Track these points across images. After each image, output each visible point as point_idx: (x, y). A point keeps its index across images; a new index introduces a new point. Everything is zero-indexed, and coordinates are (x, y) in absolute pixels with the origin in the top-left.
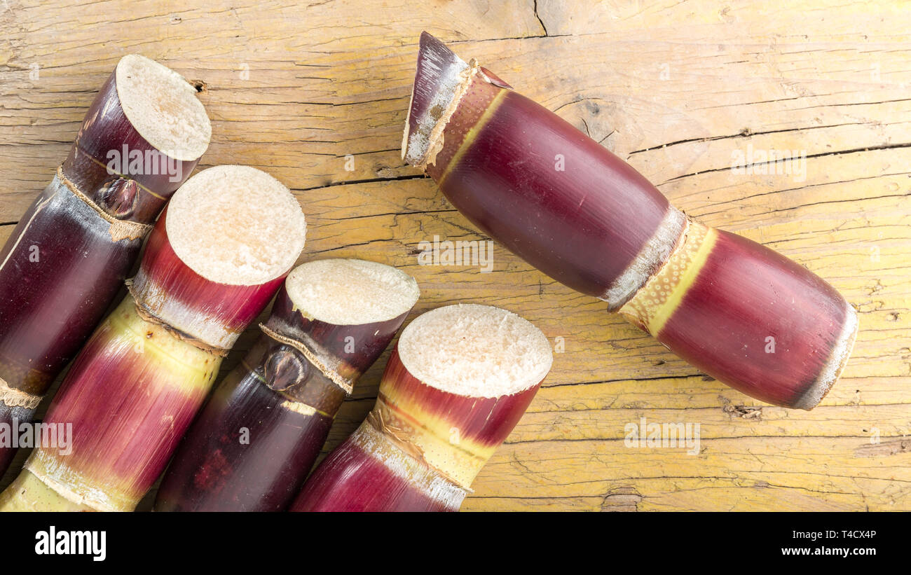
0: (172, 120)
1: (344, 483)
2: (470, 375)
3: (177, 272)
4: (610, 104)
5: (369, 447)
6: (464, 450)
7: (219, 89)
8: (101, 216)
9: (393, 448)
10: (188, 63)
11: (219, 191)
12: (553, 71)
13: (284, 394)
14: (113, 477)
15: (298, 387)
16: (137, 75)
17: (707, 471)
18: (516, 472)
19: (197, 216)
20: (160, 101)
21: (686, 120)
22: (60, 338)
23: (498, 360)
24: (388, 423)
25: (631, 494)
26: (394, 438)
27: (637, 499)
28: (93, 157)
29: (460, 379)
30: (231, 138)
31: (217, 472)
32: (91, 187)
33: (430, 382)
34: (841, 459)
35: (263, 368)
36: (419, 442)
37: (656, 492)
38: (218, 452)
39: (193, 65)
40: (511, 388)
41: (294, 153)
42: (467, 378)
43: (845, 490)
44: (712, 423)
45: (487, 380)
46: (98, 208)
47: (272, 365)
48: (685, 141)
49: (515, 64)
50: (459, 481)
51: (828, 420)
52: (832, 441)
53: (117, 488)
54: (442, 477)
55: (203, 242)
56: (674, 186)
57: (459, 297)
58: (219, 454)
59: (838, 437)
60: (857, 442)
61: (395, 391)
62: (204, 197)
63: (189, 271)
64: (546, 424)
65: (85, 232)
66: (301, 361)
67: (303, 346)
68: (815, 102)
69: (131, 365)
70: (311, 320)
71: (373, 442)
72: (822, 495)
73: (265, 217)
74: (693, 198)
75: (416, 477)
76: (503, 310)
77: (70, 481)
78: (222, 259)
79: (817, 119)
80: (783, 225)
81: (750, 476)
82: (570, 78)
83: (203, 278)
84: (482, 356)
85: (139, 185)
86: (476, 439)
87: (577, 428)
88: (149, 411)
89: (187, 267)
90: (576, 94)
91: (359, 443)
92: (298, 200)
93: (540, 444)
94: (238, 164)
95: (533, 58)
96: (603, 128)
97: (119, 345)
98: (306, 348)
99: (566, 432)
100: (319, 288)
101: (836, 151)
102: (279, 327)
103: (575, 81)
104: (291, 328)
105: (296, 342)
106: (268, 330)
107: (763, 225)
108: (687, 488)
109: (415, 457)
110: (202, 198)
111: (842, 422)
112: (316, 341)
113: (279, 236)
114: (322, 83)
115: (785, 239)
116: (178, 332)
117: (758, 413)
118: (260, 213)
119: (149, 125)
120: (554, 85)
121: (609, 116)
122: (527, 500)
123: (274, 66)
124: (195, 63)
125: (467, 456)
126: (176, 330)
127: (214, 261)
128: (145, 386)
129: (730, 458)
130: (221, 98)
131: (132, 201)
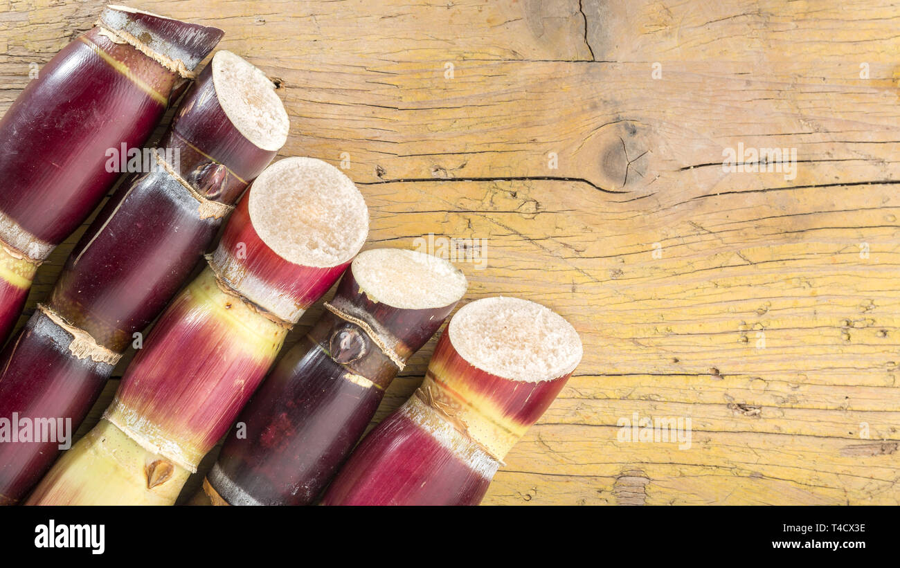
0: (257, 112)
1: (395, 449)
2: (512, 361)
3: (258, 251)
4: (646, 126)
5: (418, 419)
6: (503, 428)
7: (296, 87)
8: (193, 195)
9: (441, 422)
10: (269, 62)
11: (293, 180)
12: (597, 93)
13: (346, 367)
14: (187, 432)
15: (359, 362)
16: (228, 70)
17: (710, 460)
18: (539, 450)
19: (275, 202)
20: (247, 94)
21: (713, 146)
22: (147, 302)
23: (536, 349)
24: (437, 399)
25: (641, 477)
26: (442, 413)
27: (646, 481)
28: (189, 141)
29: (504, 364)
30: (303, 132)
31: (282, 433)
32: (186, 168)
33: (478, 365)
34: (828, 457)
35: (328, 342)
36: (464, 417)
37: (663, 476)
38: (284, 415)
39: (273, 63)
40: (548, 374)
41: (359, 150)
42: (510, 363)
43: (829, 485)
44: (717, 418)
45: (527, 367)
46: (192, 189)
47: (337, 340)
48: (711, 164)
49: (564, 84)
50: (496, 455)
51: (819, 421)
52: (821, 441)
53: (190, 441)
54: (482, 450)
55: (281, 225)
56: (697, 205)
57: (499, 290)
58: (284, 417)
59: (827, 437)
60: (843, 443)
61: (445, 371)
62: (281, 185)
63: (269, 251)
64: (569, 409)
65: (178, 209)
66: (364, 338)
67: (367, 325)
68: (828, 138)
69: (211, 332)
70: (375, 302)
71: (422, 415)
72: (809, 488)
73: (334, 207)
74: (713, 215)
75: (460, 448)
76: (539, 305)
77: (149, 433)
78: (298, 242)
79: (829, 153)
80: (791, 246)
81: (747, 467)
82: (612, 100)
83: (281, 259)
84: (522, 345)
85: (229, 170)
86: (514, 419)
87: (596, 415)
88: (225, 374)
89: (268, 248)
90: (617, 115)
91: (409, 415)
92: (362, 193)
93: (562, 427)
94: (308, 157)
95: (580, 80)
96: (639, 147)
97: (200, 314)
98: (369, 327)
99: (587, 418)
100: (380, 274)
101: (843, 183)
102: (344, 306)
103: (616, 103)
104: (356, 309)
105: (361, 322)
106: (334, 308)
107: (774, 244)
108: (691, 474)
109: (460, 430)
110: (279, 186)
111: (831, 424)
112: (379, 322)
113: (346, 225)
114: (390, 89)
115: (792, 257)
116: (254, 305)
117: (758, 411)
118: (329, 202)
119: (240, 117)
120: (598, 105)
121: (645, 137)
122: (548, 476)
123: (347, 70)
124: (275, 62)
125: (505, 433)
126: (253, 303)
127: (290, 243)
128: (222, 352)
129: (731, 450)
130: (297, 96)
131: (221, 184)
